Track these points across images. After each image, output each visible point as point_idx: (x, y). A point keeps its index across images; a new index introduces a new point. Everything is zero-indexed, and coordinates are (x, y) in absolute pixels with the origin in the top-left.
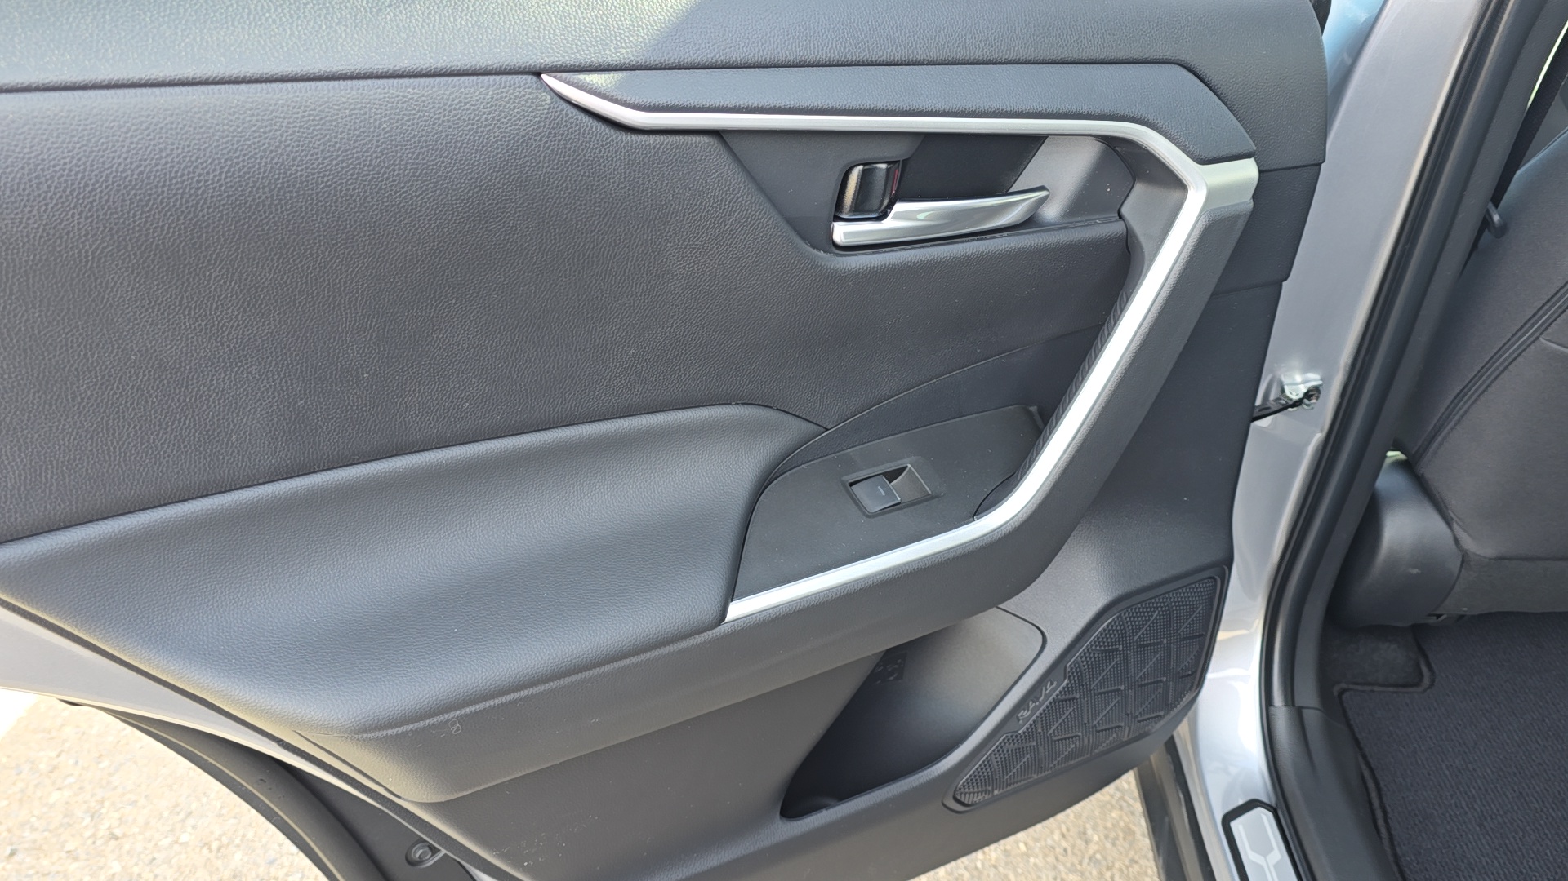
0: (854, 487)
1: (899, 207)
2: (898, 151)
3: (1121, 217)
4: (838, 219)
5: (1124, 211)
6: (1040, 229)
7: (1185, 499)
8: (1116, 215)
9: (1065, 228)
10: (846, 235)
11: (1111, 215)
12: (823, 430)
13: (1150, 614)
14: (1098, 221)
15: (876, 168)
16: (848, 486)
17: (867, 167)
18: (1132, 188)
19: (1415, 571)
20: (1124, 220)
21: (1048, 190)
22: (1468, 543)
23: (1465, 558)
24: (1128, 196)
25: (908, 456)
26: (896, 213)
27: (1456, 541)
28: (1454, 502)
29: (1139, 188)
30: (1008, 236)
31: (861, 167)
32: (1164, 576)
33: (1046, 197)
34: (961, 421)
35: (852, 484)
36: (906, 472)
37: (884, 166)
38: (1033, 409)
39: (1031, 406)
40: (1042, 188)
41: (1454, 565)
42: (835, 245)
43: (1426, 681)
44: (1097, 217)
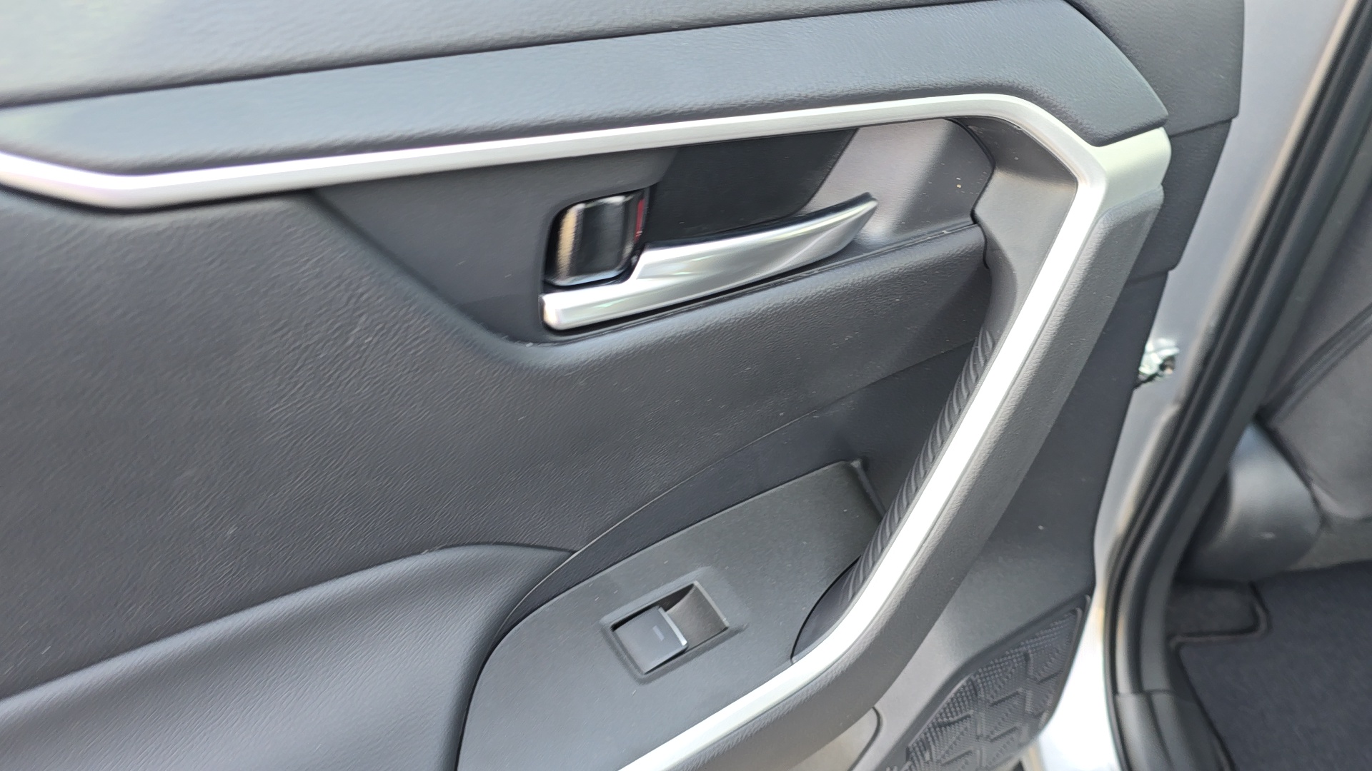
0: (619, 631)
1: (650, 257)
2: (641, 177)
3: (975, 221)
4: (551, 288)
5: (980, 212)
6: (865, 255)
7: (1041, 527)
8: (969, 219)
9: (899, 248)
10: (567, 312)
11: (962, 220)
12: (569, 554)
13: (1004, 669)
14: (945, 232)
15: (606, 205)
16: (610, 632)
17: (590, 205)
18: (990, 178)
19: (1269, 536)
20: (980, 226)
21: (874, 199)
22: (1331, 505)
23: (1325, 520)
24: (984, 190)
25: (694, 569)
26: (647, 267)
27: (1316, 501)
28: (1316, 462)
29: (1000, 178)
30: (820, 272)
31: (581, 206)
32: (1020, 624)
33: (872, 212)
34: (761, 498)
35: (615, 627)
36: (691, 592)
37: (618, 200)
38: (856, 464)
39: (853, 460)
40: (865, 198)
41: (1312, 527)
42: (549, 329)
43: (1263, 626)
44: (944, 225)
